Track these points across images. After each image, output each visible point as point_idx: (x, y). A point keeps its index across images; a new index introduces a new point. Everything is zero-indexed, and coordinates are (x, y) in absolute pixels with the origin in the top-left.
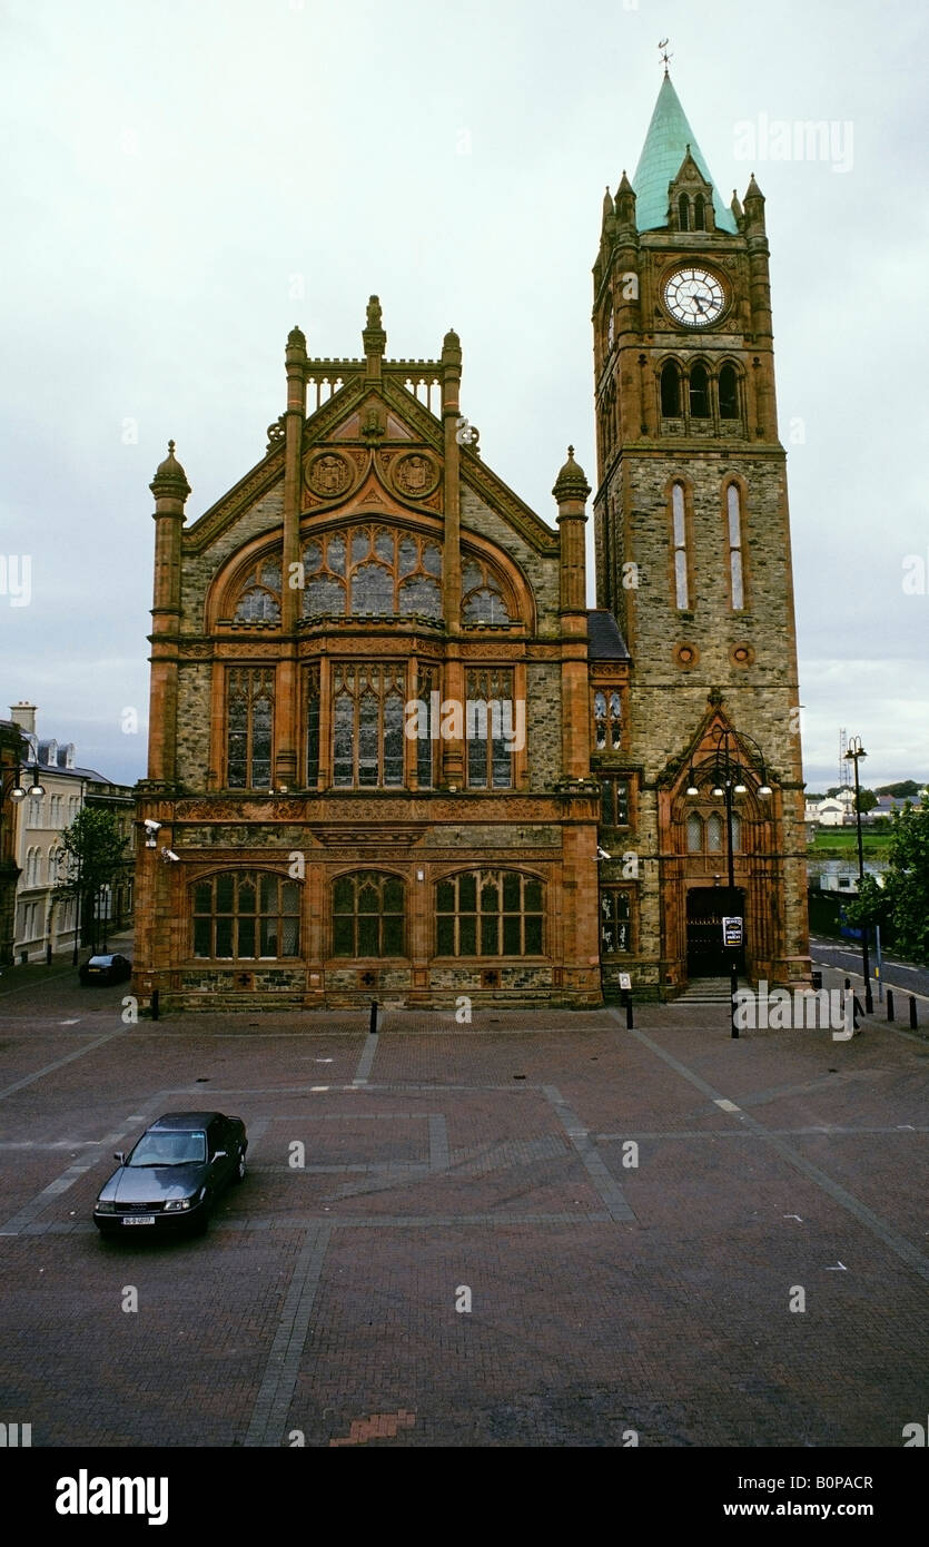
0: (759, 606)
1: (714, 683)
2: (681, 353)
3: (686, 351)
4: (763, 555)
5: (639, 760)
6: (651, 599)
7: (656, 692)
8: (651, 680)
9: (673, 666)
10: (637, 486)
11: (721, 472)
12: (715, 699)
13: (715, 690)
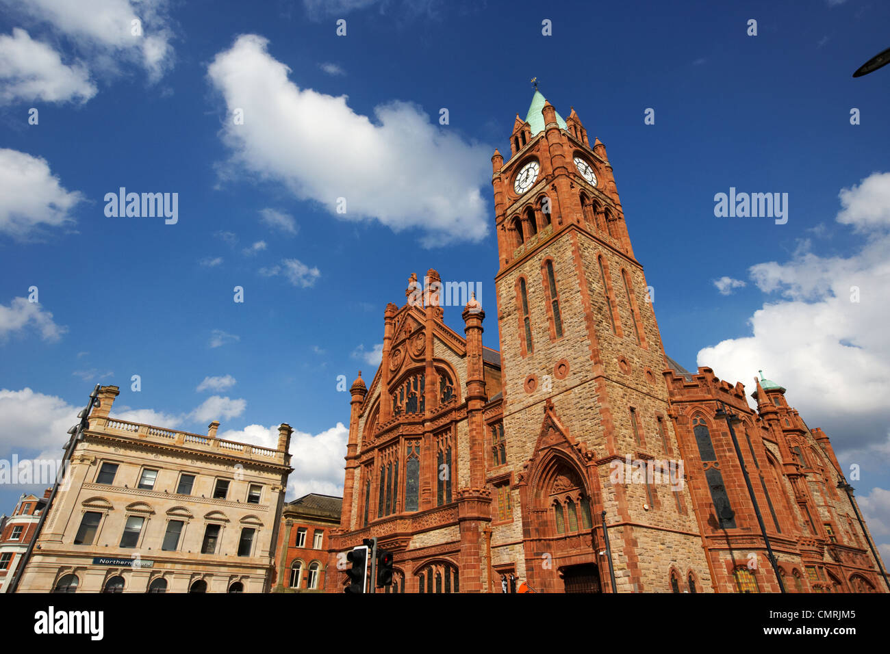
0: (569, 330)
1: (548, 396)
2: (518, 212)
3: (521, 208)
4: (567, 294)
5: (510, 468)
6: (511, 357)
7: (517, 415)
8: (512, 409)
9: (525, 394)
10: (502, 294)
11: (540, 260)
12: (549, 408)
13: (548, 400)
